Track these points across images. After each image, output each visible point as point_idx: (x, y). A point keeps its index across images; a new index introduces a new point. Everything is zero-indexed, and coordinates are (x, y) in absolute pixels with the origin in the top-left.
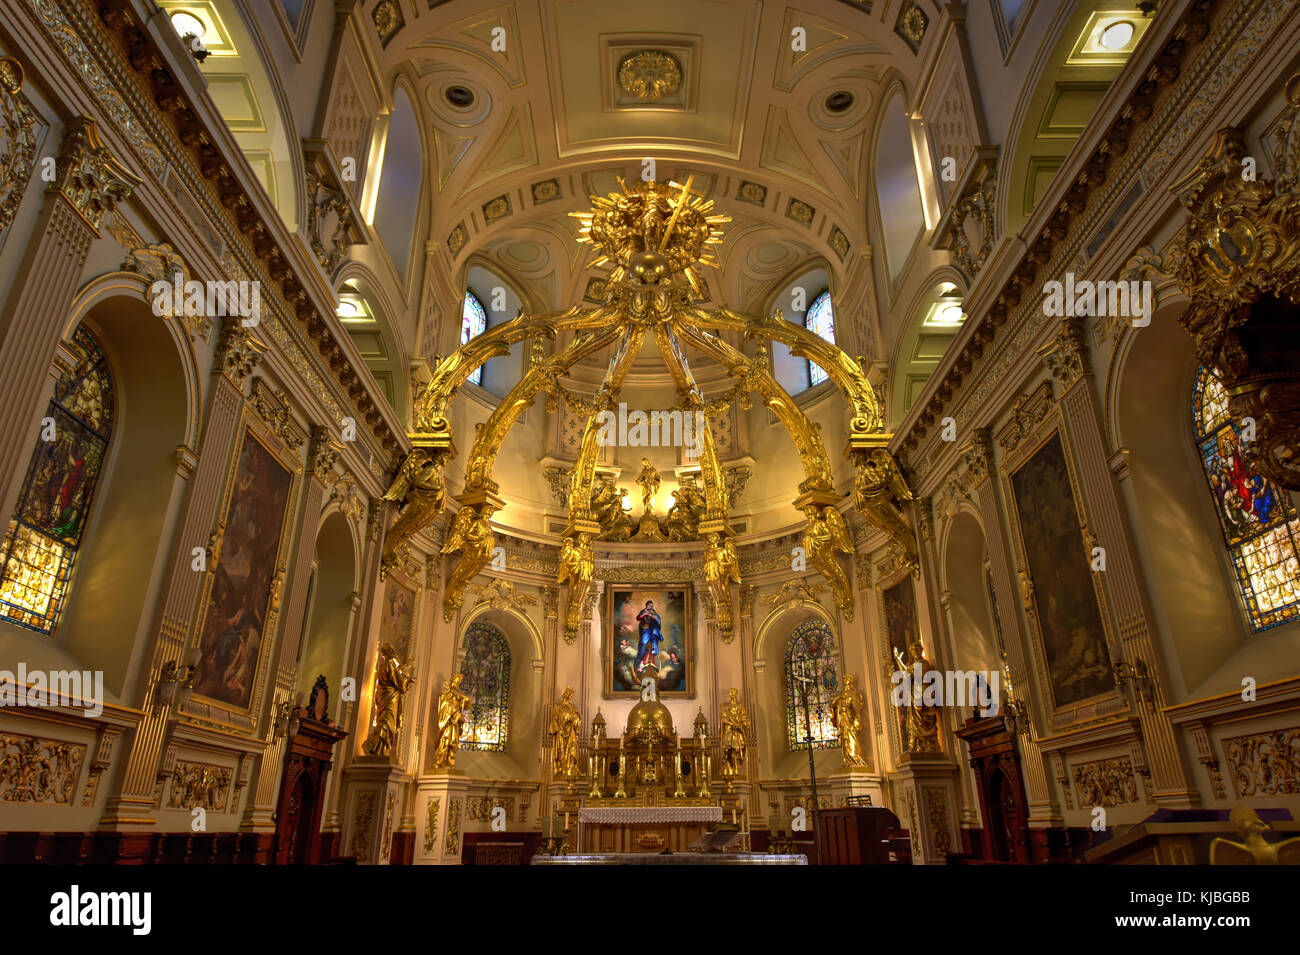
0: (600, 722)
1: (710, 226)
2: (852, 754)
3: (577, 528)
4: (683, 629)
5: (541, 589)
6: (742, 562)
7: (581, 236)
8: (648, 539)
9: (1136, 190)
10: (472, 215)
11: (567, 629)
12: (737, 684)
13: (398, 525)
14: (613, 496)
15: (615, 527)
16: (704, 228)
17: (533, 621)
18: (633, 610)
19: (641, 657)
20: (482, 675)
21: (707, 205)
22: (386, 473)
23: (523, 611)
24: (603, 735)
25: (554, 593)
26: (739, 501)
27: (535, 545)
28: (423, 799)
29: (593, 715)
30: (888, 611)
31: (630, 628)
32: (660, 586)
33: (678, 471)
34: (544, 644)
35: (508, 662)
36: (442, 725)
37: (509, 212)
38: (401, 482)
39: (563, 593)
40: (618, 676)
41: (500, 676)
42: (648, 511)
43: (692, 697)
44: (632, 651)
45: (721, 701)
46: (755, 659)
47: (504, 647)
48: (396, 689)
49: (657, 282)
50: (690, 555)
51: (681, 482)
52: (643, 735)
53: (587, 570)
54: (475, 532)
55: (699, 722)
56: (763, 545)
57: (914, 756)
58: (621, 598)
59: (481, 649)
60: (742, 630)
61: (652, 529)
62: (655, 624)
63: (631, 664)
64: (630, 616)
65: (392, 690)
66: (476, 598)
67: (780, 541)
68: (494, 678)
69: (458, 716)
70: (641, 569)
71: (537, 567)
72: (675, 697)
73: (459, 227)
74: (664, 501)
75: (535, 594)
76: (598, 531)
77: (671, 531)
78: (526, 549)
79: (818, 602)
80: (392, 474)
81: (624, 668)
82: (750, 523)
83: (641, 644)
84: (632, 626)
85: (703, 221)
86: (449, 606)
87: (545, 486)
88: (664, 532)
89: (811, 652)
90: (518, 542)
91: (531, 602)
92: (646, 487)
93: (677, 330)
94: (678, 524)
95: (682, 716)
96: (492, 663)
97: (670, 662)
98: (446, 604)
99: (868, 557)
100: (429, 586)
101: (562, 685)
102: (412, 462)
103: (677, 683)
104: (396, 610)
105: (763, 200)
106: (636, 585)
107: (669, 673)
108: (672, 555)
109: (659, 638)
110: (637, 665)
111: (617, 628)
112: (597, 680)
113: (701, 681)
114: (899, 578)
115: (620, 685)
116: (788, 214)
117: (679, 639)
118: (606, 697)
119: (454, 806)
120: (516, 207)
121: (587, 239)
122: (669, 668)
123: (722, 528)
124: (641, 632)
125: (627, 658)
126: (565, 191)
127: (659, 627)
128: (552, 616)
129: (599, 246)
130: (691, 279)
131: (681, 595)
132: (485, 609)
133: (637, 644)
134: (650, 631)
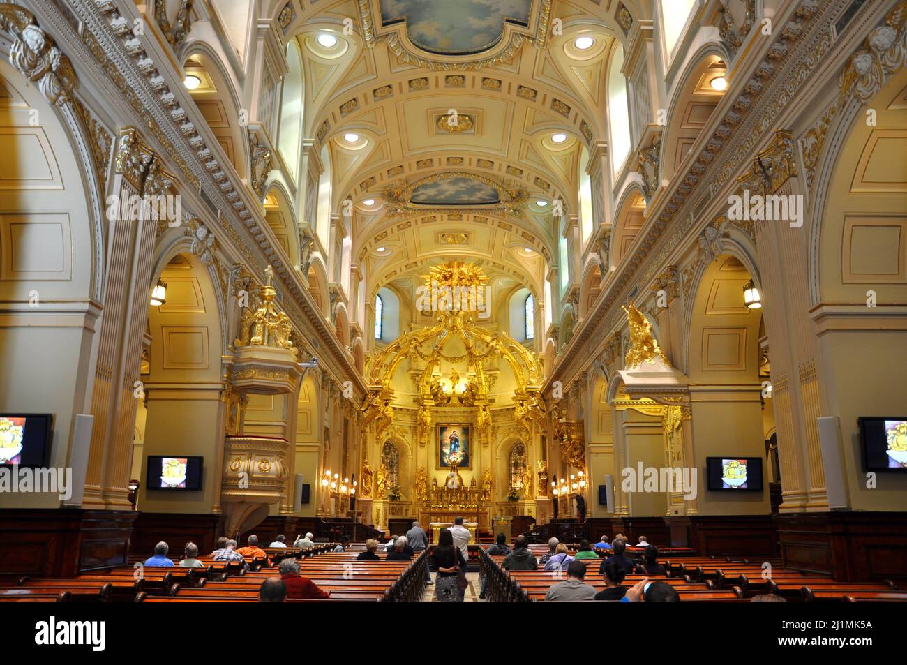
0: (435, 481)
2: (527, 494)
3: (425, 404)
4: (468, 442)
5: (410, 427)
6: (493, 416)
8: (454, 405)
10: (381, 280)
11: (421, 443)
12: (489, 466)
14: (439, 386)
15: (441, 399)
17: (407, 440)
18: (448, 434)
19: (451, 454)
22: (360, 400)
23: (403, 436)
24: (437, 486)
25: (415, 428)
26: (492, 388)
27: (408, 410)
29: (432, 478)
32: (460, 424)
33: (467, 374)
34: (412, 449)
35: (397, 456)
36: (379, 483)
37: (396, 274)
38: (366, 404)
39: (419, 428)
40: (442, 460)
41: (395, 461)
42: (454, 392)
43: (471, 469)
44: (447, 451)
46: (496, 456)
47: (396, 450)
50: (472, 412)
51: (469, 379)
55: (473, 482)
56: (501, 410)
58: (443, 429)
59: (387, 451)
60: (492, 444)
61: (455, 400)
62: (456, 440)
63: (447, 456)
67: (507, 410)
68: (392, 462)
70: (451, 417)
71: (408, 418)
72: (464, 469)
74: (461, 388)
75: (407, 429)
77: (464, 401)
78: (404, 412)
79: (521, 435)
80: (362, 400)
81: (444, 458)
82: (497, 400)
83: (451, 449)
84: (448, 441)
86: (378, 439)
87: (410, 382)
88: (461, 401)
89: (519, 453)
90: (401, 409)
91: (407, 433)
92: (453, 381)
94: (467, 399)
95: (467, 477)
96: (392, 456)
97: (463, 456)
98: (377, 439)
100: (371, 432)
101: (420, 465)
103: (466, 463)
105: (503, 269)
106: (449, 424)
107: (462, 461)
108: (464, 412)
109: (458, 446)
110: (449, 457)
111: (441, 442)
112: (433, 462)
113: (475, 462)
115: (442, 464)
116: (514, 274)
117: (466, 446)
118: (437, 469)
119: (385, 510)
120: (399, 272)
122: (462, 458)
123: (484, 404)
124: (451, 443)
125: (445, 454)
126: (419, 264)
127: (458, 442)
128: (415, 438)
131: (468, 428)
132: (389, 437)
133: (449, 448)
134: (455, 443)
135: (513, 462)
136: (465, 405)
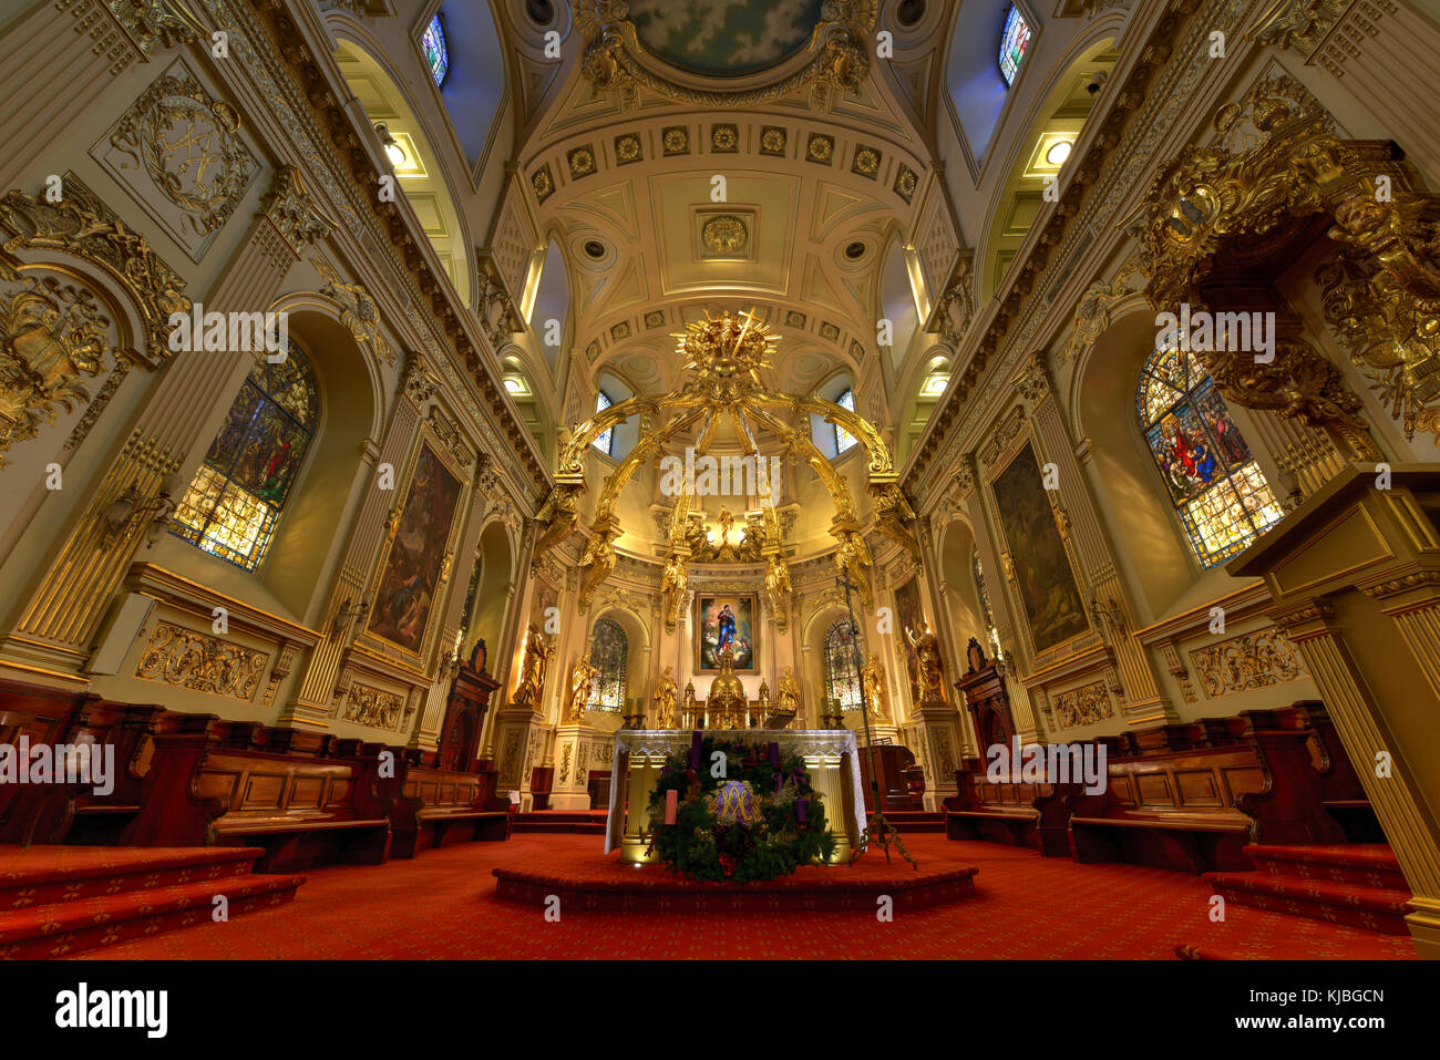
0: (691, 690)
1: (767, 342)
2: (876, 711)
3: (675, 552)
4: (750, 624)
5: (650, 596)
6: (793, 577)
7: (678, 348)
8: (726, 561)
9: (1089, 238)
10: (604, 334)
11: (668, 624)
12: (791, 664)
13: (544, 537)
14: (701, 532)
15: (702, 552)
16: (763, 343)
17: (644, 618)
18: (715, 611)
19: (721, 645)
20: (607, 656)
21: (765, 328)
22: (537, 501)
23: (636, 611)
24: (693, 699)
25: (659, 598)
26: (789, 534)
27: (646, 564)
28: (560, 743)
29: (685, 685)
30: (898, 605)
31: (713, 624)
32: (734, 595)
33: (747, 515)
34: (651, 635)
35: (625, 648)
36: (575, 688)
37: (629, 333)
38: (547, 507)
39: (665, 599)
40: (704, 658)
41: (620, 659)
42: (725, 542)
43: (758, 673)
44: (714, 641)
45: (778, 675)
46: (803, 645)
47: (623, 637)
48: (539, 656)
49: (730, 376)
50: (756, 572)
51: (749, 523)
52: (721, 698)
53: (682, 582)
54: (602, 551)
55: (763, 690)
56: (807, 564)
57: (924, 704)
58: (707, 603)
59: (606, 638)
60: (793, 625)
61: (728, 555)
62: (730, 622)
63: (714, 650)
64: (713, 616)
65: (536, 656)
66: (603, 600)
67: (819, 561)
68: (615, 660)
69: (587, 683)
70: (721, 583)
71: (646, 580)
72: (748, 674)
73: (594, 342)
74: (736, 536)
75: (645, 599)
76: (690, 554)
77: (742, 555)
78: (639, 567)
80: (541, 502)
81: (709, 652)
82: (797, 549)
83: (721, 636)
85: (762, 339)
86: (583, 605)
87: (653, 524)
88: (737, 556)
89: (843, 640)
90: (633, 561)
91: (642, 605)
92: (724, 525)
93: (745, 410)
94: (746, 551)
95: (750, 687)
96: (614, 648)
97: (742, 649)
99: (883, 567)
100: (568, 589)
101: (664, 664)
102: (556, 494)
103: (748, 663)
104: (544, 603)
105: (803, 325)
106: (717, 594)
107: (741, 656)
108: (743, 572)
109: (733, 632)
110: (718, 650)
111: (704, 625)
112: (689, 662)
113: (764, 663)
114: (907, 580)
115: (705, 665)
116: (821, 334)
117: (748, 632)
118: (696, 674)
119: (582, 748)
120: (634, 331)
121: (683, 351)
122: (741, 653)
123: (777, 552)
124: (721, 627)
125: (711, 645)
126: (668, 320)
127: (733, 624)
128: (657, 615)
129: (691, 355)
130: (754, 376)
131: (749, 600)
132: (609, 608)
133: (718, 635)
134: (727, 626)
135: (832, 658)
136: (745, 561)
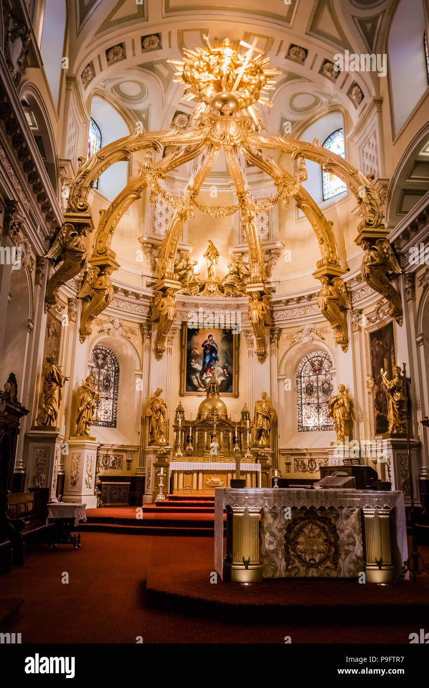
0: (180, 411)
1: (267, 77)
3: (166, 285)
4: (231, 353)
5: (141, 323)
7: (176, 78)
8: (211, 294)
10: (99, 57)
11: (157, 350)
14: (188, 265)
15: (190, 285)
16: (262, 78)
17: (135, 345)
19: (204, 371)
20: (101, 378)
21: (265, 61)
22: (46, 239)
23: (128, 340)
24: (183, 418)
25: (149, 327)
26: (272, 271)
27: (137, 296)
30: (372, 346)
31: (197, 352)
34: (142, 360)
35: (117, 371)
36: (81, 408)
37: (124, 57)
38: (57, 246)
39: (156, 326)
40: (189, 382)
41: (112, 380)
42: (211, 276)
43: (237, 397)
44: (198, 366)
45: (256, 400)
46: (279, 374)
47: (115, 361)
48: (58, 384)
49: (231, 114)
50: (239, 306)
51: (234, 257)
52: (208, 419)
53: (171, 312)
54: (100, 284)
55: (244, 412)
56: (288, 301)
58: (192, 333)
60: (271, 356)
61: (213, 287)
62: (213, 350)
63: (198, 375)
64: (197, 344)
65: (54, 384)
66: (99, 328)
67: (299, 299)
68: (109, 381)
69: (91, 403)
71: (139, 309)
73: (88, 65)
74: (221, 270)
75: (136, 326)
76: (179, 287)
77: (226, 290)
78: (132, 298)
79: (323, 339)
80: (51, 241)
81: (193, 377)
82: (279, 287)
83: (204, 362)
84: (199, 351)
85: (261, 72)
86: (84, 333)
87: (142, 255)
88: (222, 289)
89: (315, 371)
90: (126, 292)
91: (134, 332)
93: (242, 151)
94: (231, 286)
96: (108, 370)
97: (224, 375)
98: (80, 332)
99: (360, 312)
100: (70, 319)
102: (64, 233)
103: (227, 388)
104: (51, 333)
105: (303, 60)
107: (222, 381)
108: (227, 305)
109: (216, 359)
110: (201, 375)
111: (189, 351)
112: (176, 384)
113: (243, 387)
114: (383, 325)
115: (190, 386)
116: (321, 71)
117: (229, 360)
118: (182, 395)
119: (89, 459)
120: (129, 53)
121: (181, 80)
122: (222, 378)
123: (262, 289)
124: (205, 355)
125: (195, 371)
126: (165, 43)
127: (216, 352)
128: (147, 341)
129: (188, 86)
130: (253, 115)
132: (104, 337)
133: (202, 362)
134: (211, 354)
135: (304, 385)
136: (228, 295)
